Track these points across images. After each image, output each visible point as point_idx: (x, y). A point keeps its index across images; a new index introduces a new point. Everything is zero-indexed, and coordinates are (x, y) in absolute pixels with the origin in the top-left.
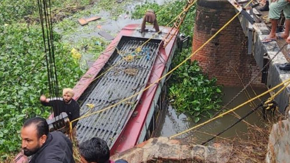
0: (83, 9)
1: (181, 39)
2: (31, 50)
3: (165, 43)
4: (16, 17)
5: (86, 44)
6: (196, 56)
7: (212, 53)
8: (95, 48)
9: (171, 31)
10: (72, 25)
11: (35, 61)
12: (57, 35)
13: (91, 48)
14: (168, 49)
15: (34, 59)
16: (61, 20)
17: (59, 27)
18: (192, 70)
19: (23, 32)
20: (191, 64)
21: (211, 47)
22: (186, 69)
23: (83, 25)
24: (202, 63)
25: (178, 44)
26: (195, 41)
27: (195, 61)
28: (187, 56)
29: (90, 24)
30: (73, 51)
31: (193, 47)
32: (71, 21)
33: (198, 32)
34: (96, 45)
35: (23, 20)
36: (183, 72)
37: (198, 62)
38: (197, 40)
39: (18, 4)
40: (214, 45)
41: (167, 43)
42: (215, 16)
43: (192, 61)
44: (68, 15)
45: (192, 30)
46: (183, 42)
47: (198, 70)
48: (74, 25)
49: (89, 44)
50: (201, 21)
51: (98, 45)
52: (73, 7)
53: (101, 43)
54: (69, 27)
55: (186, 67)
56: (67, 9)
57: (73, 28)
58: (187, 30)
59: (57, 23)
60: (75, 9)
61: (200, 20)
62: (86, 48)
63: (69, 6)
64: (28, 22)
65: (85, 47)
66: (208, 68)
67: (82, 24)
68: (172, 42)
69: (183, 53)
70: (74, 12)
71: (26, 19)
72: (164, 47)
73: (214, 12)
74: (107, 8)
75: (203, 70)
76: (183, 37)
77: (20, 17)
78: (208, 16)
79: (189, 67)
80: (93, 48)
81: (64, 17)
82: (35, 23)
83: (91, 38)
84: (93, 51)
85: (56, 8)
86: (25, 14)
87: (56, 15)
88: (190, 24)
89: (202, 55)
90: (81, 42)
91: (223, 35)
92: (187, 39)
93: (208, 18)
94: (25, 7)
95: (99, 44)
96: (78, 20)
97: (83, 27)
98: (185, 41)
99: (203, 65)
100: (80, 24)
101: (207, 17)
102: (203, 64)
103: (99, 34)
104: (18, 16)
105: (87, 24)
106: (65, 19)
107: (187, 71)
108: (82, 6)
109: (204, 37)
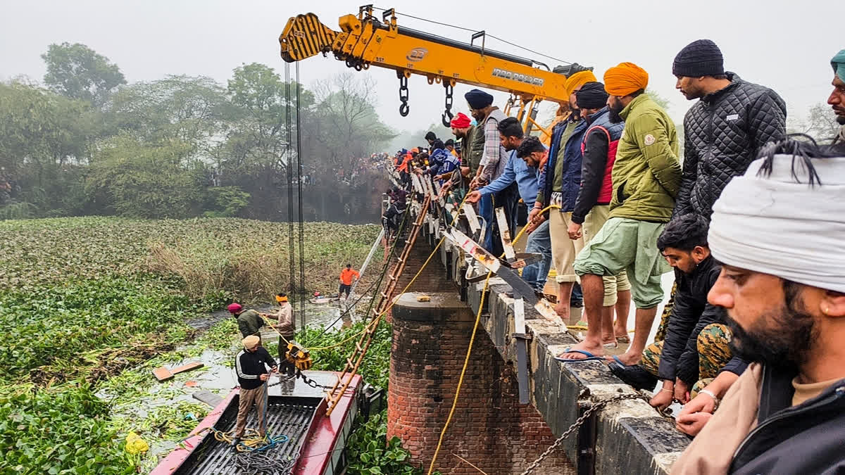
0: (171, 348)
1: (367, 395)
2: (24, 442)
3: (330, 404)
4: (12, 372)
5: (165, 420)
6: (397, 428)
7: (428, 420)
8: (183, 426)
9: (342, 378)
10: (139, 383)
11: (24, 466)
12: (101, 404)
13: (175, 427)
14: (336, 416)
15: (23, 462)
16: (117, 373)
17: (108, 388)
18: (388, 459)
19: (18, 403)
20: (388, 446)
21: (426, 405)
22: (377, 459)
23: (162, 382)
24: (409, 441)
25: (360, 405)
26: (394, 396)
27: (395, 439)
28: (378, 429)
29: (177, 377)
30: (131, 437)
31: (389, 408)
32: (138, 375)
33: (397, 375)
34: (185, 420)
35: (28, 376)
36: (370, 466)
37: (402, 441)
38: (397, 393)
39: (21, 345)
40: (433, 402)
41: (335, 404)
42: (431, 339)
43: (389, 438)
44: (134, 363)
45: (382, 375)
46: (371, 400)
47: (402, 458)
48: (142, 382)
49: (169, 419)
50: (402, 351)
51: (190, 419)
52: (147, 347)
53: (197, 415)
54: (130, 386)
55: (375, 454)
56: (135, 350)
57: (139, 388)
58: (373, 377)
59: (107, 380)
60: (150, 349)
61: (401, 349)
62: (163, 428)
63: (140, 345)
64: (38, 381)
65: (161, 426)
66: (422, 452)
67: (160, 379)
68: (345, 401)
69: (369, 425)
70: (147, 356)
71: (33, 374)
72: (327, 414)
73: (427, 331)
74: (220, 346)
75: (414, 457)
76: (370, 391)
77: (22, 371)
78: (416, 339)
79: (384, 453)
80: (179, 427)
81: (123, 366)
82: (52, 382)
83: (177, 405)
84: (178, 433)
85: (109, 349)
86: (33, 364)
87: (106, 363)
88: (378, 364)
89: (410, 424)
90: (153, 416)
91: (450, 378)
92: (379, 395)
93: (416, 343)
94: (35, 350)
95: (193, 417)
96: (154, 370)
97: (161, 385)
98: (375, 398)
99: (413, 445)
100: (157, 379)
101: (414, 342)
102: (412, 443)
103: (194, 397)
104: (15, 368)
105: (172, 378)
106: (125, 370)
107: (380, 462)
108: (168, 343)
109: (410, 384)
